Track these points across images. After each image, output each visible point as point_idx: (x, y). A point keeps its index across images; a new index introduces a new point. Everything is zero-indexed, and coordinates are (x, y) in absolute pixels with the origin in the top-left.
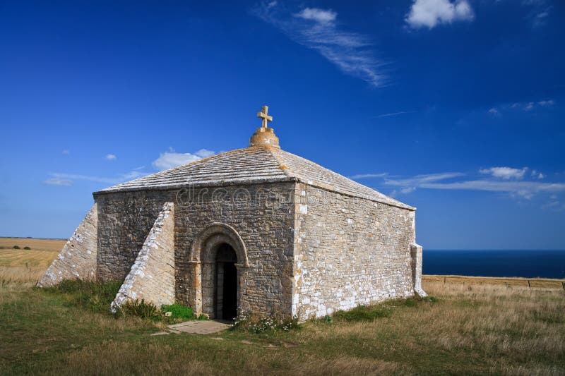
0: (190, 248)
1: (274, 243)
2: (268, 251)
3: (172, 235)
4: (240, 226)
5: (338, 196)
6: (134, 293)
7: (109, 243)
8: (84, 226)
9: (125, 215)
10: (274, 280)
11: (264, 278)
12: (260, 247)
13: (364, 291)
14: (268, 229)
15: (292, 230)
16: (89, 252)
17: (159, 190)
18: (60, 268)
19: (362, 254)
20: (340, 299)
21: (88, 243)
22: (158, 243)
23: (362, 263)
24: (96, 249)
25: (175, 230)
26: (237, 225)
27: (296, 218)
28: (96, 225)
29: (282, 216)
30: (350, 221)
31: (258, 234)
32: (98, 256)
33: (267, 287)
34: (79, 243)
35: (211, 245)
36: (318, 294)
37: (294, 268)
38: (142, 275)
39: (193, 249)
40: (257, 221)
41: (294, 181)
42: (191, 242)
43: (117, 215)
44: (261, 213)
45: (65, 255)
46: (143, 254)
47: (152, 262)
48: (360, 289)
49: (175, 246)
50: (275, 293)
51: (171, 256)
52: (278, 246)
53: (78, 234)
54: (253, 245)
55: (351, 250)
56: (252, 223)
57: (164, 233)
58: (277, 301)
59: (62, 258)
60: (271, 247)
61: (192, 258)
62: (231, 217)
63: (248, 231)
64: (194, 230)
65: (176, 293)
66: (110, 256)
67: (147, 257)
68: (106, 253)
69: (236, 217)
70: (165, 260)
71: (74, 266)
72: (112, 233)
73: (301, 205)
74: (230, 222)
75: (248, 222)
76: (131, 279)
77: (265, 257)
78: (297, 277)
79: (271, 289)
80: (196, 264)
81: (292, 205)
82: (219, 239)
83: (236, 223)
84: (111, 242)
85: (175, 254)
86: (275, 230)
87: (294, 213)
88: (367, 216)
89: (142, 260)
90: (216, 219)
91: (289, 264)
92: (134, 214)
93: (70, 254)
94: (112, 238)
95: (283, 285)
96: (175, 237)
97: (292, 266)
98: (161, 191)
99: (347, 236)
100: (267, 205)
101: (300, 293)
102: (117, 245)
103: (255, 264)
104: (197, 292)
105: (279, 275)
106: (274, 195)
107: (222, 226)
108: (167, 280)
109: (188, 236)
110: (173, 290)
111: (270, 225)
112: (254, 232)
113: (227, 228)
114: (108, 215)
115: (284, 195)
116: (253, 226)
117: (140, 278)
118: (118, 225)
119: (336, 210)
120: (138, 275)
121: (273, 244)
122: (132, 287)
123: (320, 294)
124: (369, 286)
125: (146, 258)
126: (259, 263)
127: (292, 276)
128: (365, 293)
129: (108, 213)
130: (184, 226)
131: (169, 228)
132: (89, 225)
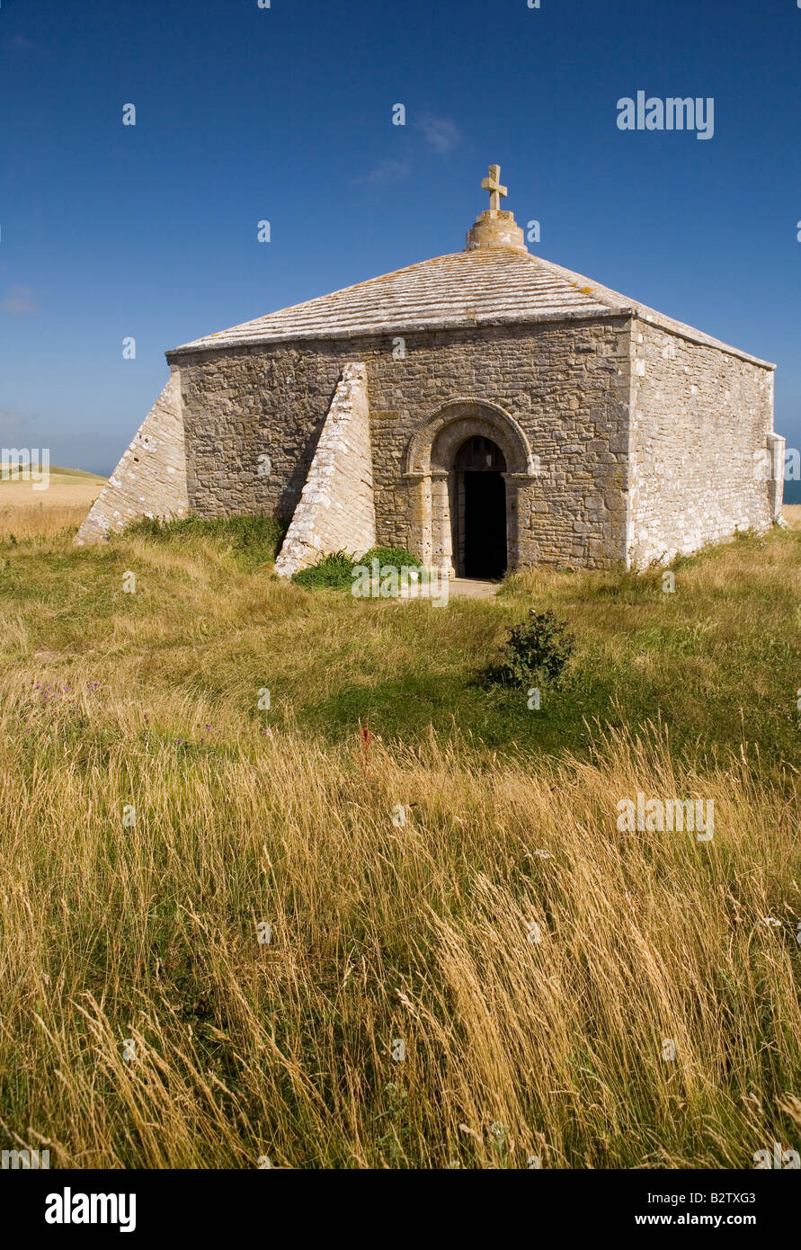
0: (406, 449)
1: (589, 431)
2: (575, 448)
3: (367, 426)
4: (514, 402)
5: (681, 342)
6: (316, 537)
7: (215, 450)
8: (156, 419)
9: (250, 393)
10: (589, 500)
11: (568, 497)
12: (559, 439)
13: (710, 518)
14: (575, 405)
15: (625, 405)
16: (171, 470)
17: (331, 340)
18: (115, 505)
19: (708, 451)
20: (683, 532)
21: (166, 452)
22: (347, 442)
23: (708, 467)
24: (184, 463)
25: (371, 416)
26: (509, 401)
27: (632, 385)
28: (180, 415)
29: (604, 380)
30: (694, 389)
31: (553, 416)
32: (188, 477)
33: (574, 512)
34: (150, 455)
35: (449, 441)
36: (656, 522)
37: (629, 475)
38: (327, 504)
39: (414, 450)
40: (552, 392)
41: (629, 316)
42: (410, 438)
43: (232, 392)
44: (560, 377)
45: (123, 479)
46: (321, 464)
47: (340, 478)
48: (706, 515)
49: (373, 445)
50: (591, 522)
51: (367, 465)
52: (596, 436)
53: (144, 437)
54: (544, 437)
55: (695, 443)
56: (541, 396)
57: (354, 423)
58: (596, 535)
59: (118, 484)
60: (582, 439)
61: (411, 468)
62: (495, 386)
63: (533, 412)
64: (414, 415)
65: (378, 534)
66: (219, 474)
67: (332, 468)
68: (208, 469)
69: (507, 385)
70: (359, 475)
71: (143, 499)
72: (221, 430)
73: (637, 360)
74: (492, 394)
75: (531, 395)
76: (307, 511)
77: (570, 459)
78: (632, 492)
79: (582, 515)
80: (420, 479)
81: (625, 359)
82: (466, 430)
83: (507, 397)
84: (221, 447)
85: (374, 462)
86: (588, 408)
87: (629, 375)
88: (716, 381)
89: (324, 475)
90: (463, 392)
91: (619, 470)
92: (272, 388)
93: (133, 476)
94: (222, 440)
95: (606, 505)
96: (372, 428)
97: (626, 471)
98: (334, 341)
99: (690, 417)
100: (572, 362)
101: (636, 521)
102: (234, 452)
103: (549, 470)
104: (424, 530)
105: (600, 489)
106: (588, 342)
107: (476, 404)
108: (362, 511)
109: (404, 426)
110: (373, 529)
111: (580, 399)
112: (545, 412)
113: (485, 407)
114: (210, 395)
115: (607, 342)
116: (543, 401)
117: (324, 508)
118: (233, 412)
119: (678, 368)
120: (320, 504)
121: (585, 434)
122: (312, 526)
123: (658, 522)
124: (716, 512)
125: (329, 470)
126: (558, 469)
127: (626, 490)
128: (712, 522)
129: (208, 390)
130: (391, 407)
131: (361, 413)
132: (166, 417)
